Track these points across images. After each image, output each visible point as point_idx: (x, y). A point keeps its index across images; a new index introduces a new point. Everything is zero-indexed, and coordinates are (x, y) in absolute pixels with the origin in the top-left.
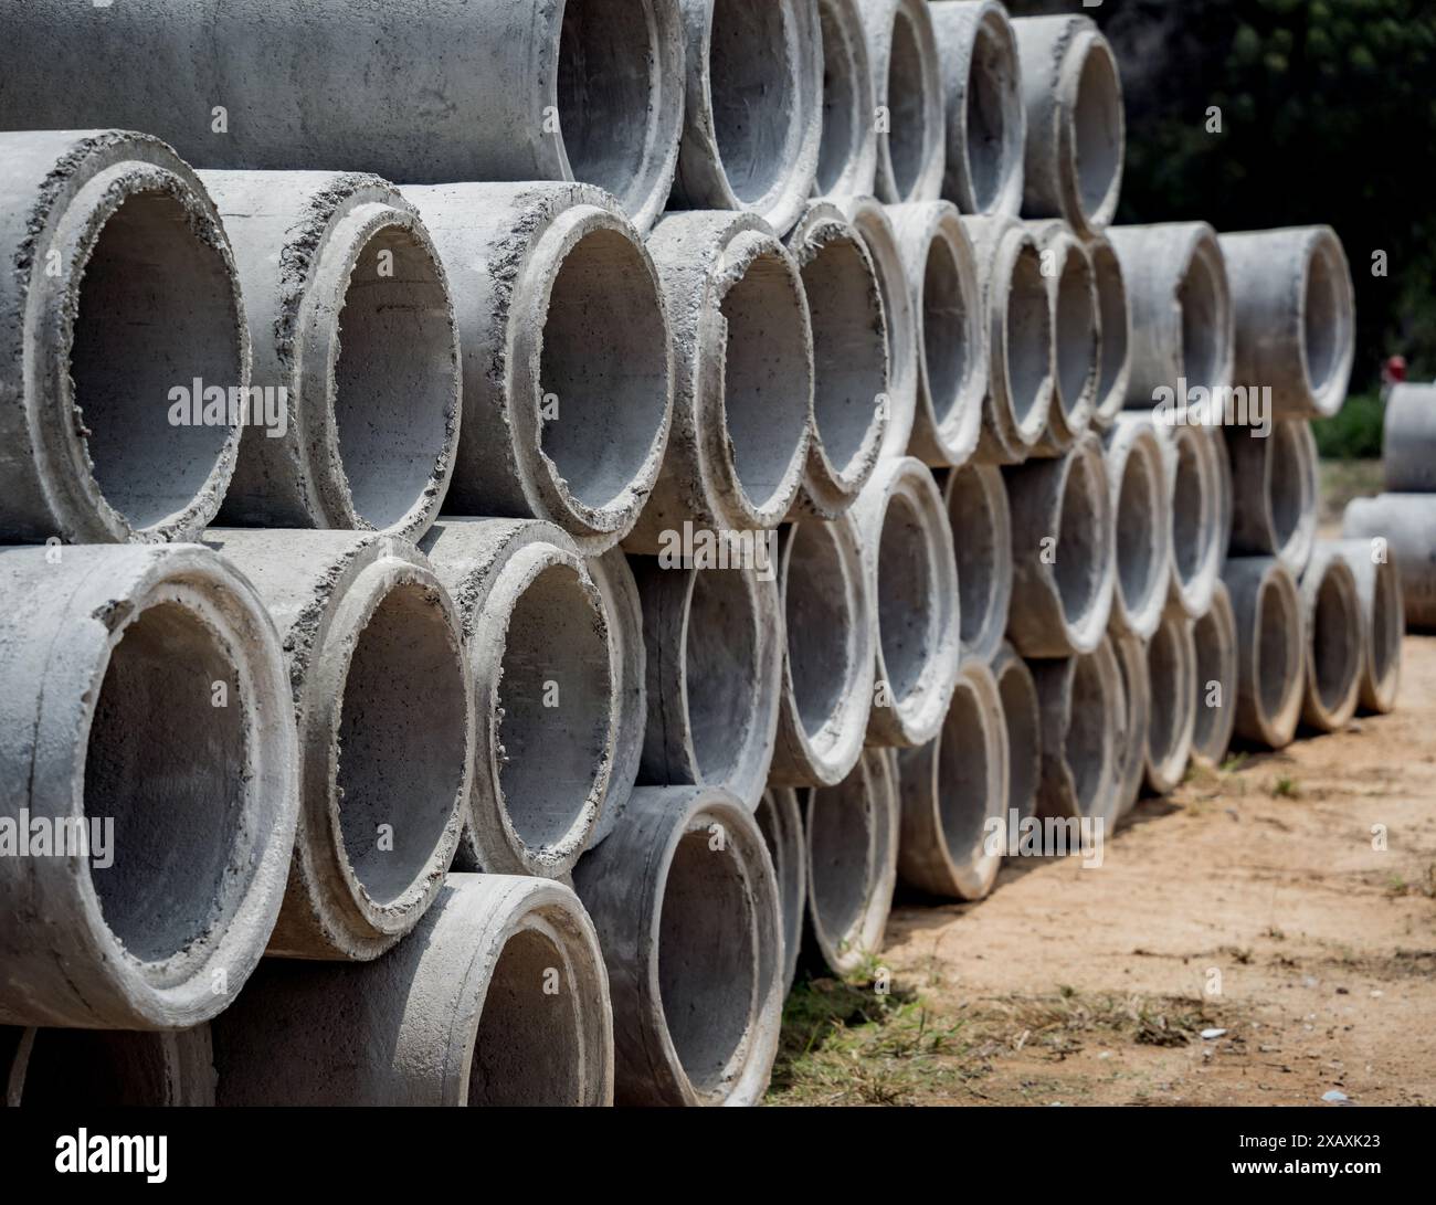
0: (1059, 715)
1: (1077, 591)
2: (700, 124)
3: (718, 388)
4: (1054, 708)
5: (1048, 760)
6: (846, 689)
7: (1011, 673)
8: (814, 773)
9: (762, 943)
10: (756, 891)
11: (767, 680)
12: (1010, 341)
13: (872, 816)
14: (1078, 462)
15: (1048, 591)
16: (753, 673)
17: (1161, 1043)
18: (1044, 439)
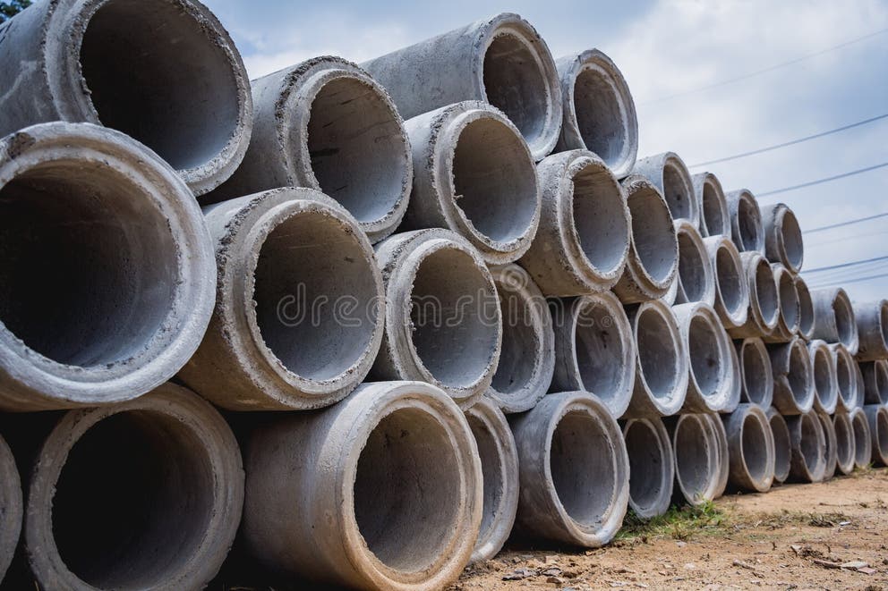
0: (797, 436)
1: (800, 391)
2: (570, 122)
3: (569, 210)
4: (795, 433)
5: (795, 452)
6: (676, 381)
7: (775, 418)
8: (656, 409)
9: (618, 466)
10: (614, 443)
11: (628, 365)
12: (758, 289)
13: (709, 449)
14: (795, 348)
15: (787, 389)
16: (622, 362)
17: (821, 526)
18: (777, 330)
